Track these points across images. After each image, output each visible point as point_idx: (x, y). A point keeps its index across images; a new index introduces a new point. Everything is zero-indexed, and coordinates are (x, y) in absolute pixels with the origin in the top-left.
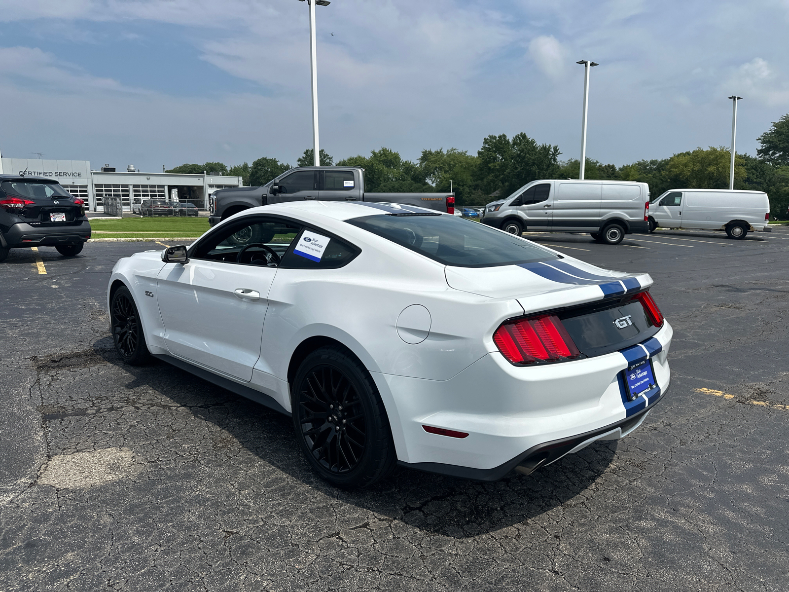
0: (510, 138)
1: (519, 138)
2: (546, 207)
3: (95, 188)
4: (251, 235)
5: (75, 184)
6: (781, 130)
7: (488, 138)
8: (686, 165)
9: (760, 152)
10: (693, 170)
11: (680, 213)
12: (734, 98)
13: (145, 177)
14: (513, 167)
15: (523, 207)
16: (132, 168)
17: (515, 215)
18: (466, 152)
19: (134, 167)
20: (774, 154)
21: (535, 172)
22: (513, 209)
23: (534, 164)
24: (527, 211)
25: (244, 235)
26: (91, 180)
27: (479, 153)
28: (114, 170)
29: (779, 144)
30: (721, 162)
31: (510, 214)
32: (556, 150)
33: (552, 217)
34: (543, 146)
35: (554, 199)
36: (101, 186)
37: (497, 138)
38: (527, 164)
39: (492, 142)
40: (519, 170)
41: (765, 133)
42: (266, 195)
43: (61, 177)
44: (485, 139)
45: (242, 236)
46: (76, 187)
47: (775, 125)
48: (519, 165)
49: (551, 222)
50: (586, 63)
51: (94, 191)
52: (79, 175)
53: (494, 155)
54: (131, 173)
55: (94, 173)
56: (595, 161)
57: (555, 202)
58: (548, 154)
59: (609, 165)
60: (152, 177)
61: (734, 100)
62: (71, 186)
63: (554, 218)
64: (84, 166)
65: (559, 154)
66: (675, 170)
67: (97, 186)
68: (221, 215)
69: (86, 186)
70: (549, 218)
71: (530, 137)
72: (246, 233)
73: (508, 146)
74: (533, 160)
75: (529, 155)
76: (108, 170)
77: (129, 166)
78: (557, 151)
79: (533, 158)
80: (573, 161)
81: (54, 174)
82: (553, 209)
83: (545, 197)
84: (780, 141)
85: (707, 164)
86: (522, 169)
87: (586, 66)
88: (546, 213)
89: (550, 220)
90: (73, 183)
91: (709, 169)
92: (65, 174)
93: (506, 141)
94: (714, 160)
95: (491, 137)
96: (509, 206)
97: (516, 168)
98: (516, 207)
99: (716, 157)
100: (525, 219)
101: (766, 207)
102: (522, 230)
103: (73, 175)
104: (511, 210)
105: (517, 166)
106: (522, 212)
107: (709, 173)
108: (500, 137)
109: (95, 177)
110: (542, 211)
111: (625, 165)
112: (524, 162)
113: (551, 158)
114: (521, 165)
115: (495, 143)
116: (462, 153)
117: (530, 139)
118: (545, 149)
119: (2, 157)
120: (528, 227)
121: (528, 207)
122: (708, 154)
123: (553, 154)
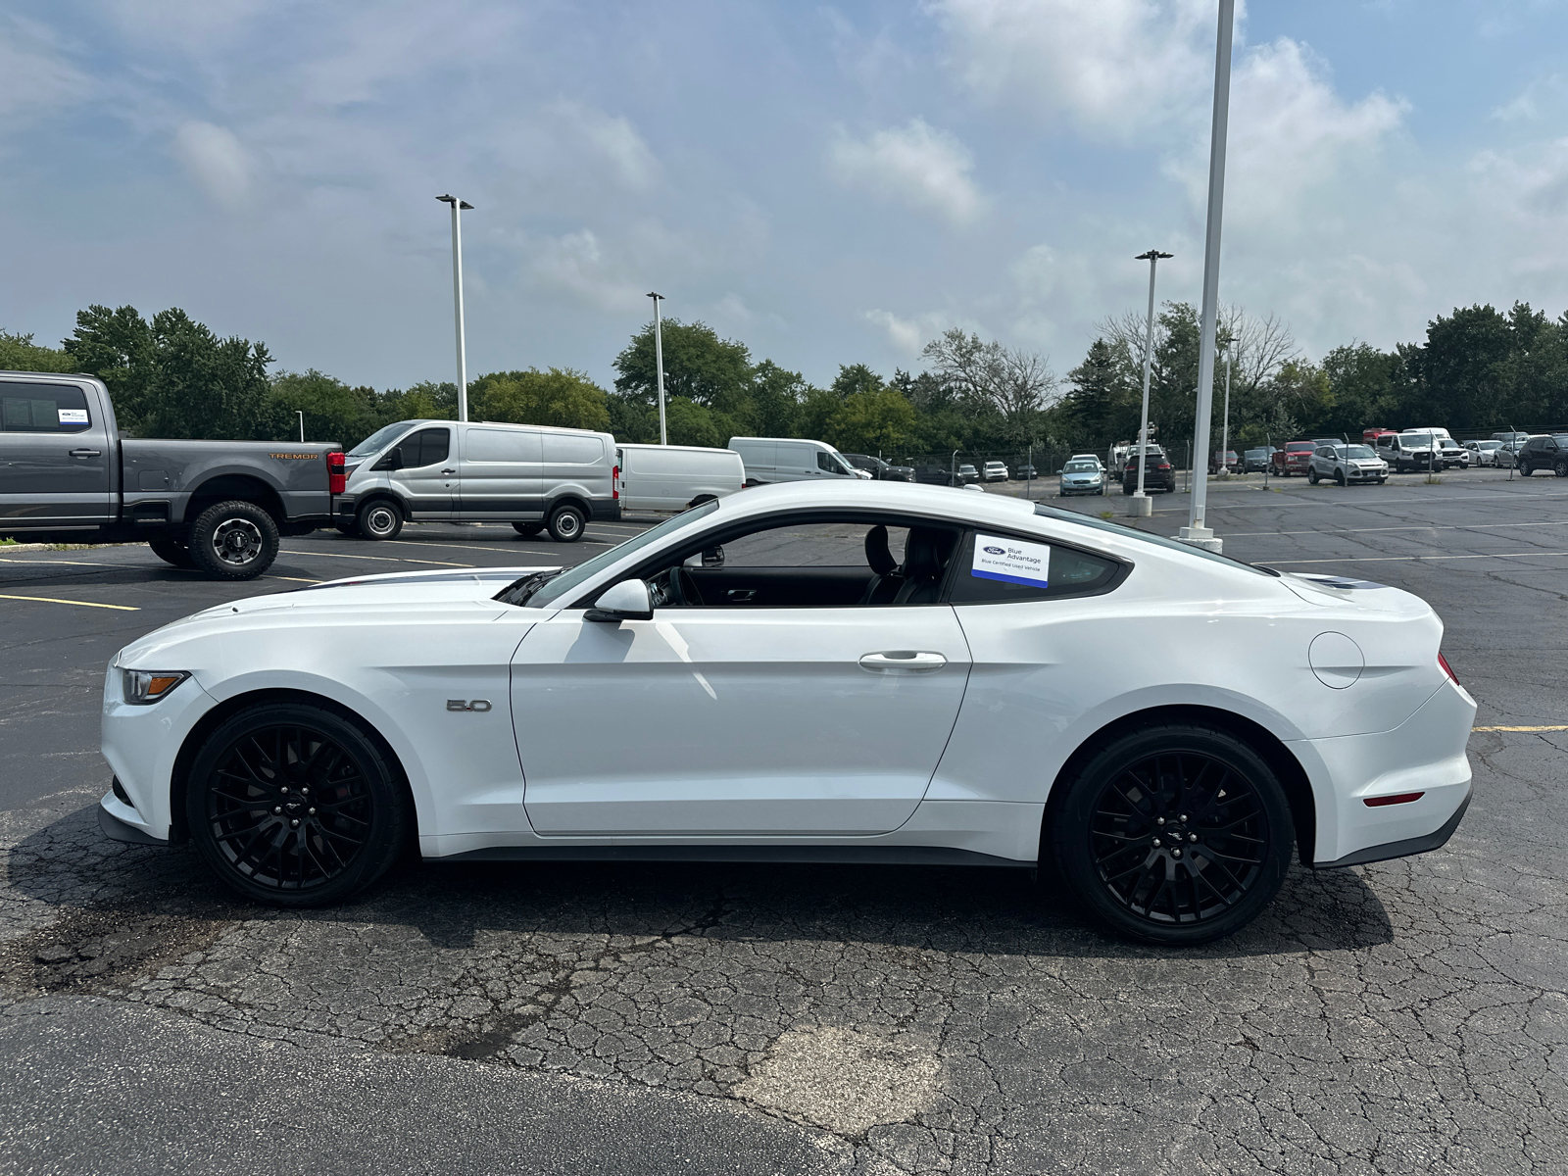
0: (147, 316)
1: (169, 319)
2: (446, 474)
6: (645, 349)
7: (89, 311)
8: (514, 397)
9: (619, 383)
10: (527, 405)
11: (623, 484)
12: (654, 296)
14: (164, 380)
15: (401, 474)
17: (387, 489)
18: (30, 337)
20: (637, 387)
21: (220, 395)
22: (379, 477)
23: (214, 377)
24: (410, 481)
27: (69, 344)
29: (646, 372)
30: (570, 396)
31: (374, 486)
32: (261, 351)
33: (460, 493)
34: (232, 341)
35: (461, 458)
37: (114, 314)
38: (198, 376)
39: (102, 323)
40: (180, 387)
41: (622, 353)
44: (79, 313)
47: (637, 340)
48: (178, 378)
49: (457, 502)
50: (453, 201)
53: (109, 349)
56: (331, 379)
57: (463, 464)
58: (244, 357)
59: (362, 389)
61: (655, 299)
63: (462, 495)
65: (269, 360)
66: (497, 405)
70: (453, 495)
71: (194, 318)
73: (144, 333)
74: (213, 368)
75: (203, 357)
78: (265, 353)
79: (212, 364)
80: (287, 375)
82: (460, 477)
83: (443, 453)
84: (646, 366)
85: (548, 397)
86: (188, 387)
87: (453, 206)
88: (447, 486)
89: (456, 498)
91: (554, 406)
93: (138, 322)
94: (559, 390)
95: (98, 310)
96: (371, 470)
97: (173, 383)
98: (385, 472)
99: (562, 387)
100: (406, 496)
101: (741, 474)
102: (401, 518)
104: (376, 479)
105: (176, 380)
106: (400, 483)
107: (554, 414)
108: (121, 312)
110: (438, 481)
111: (392, 390)
112: (192, 372)
113: (253, 368)
114: (185, 378)
115: (110, 325)
116: (19, 340)
117: (196, 325)
118: (238, 349)
120: (414, 514)
121: (410, 473)
122: (548, 380)
123: (256, 360)
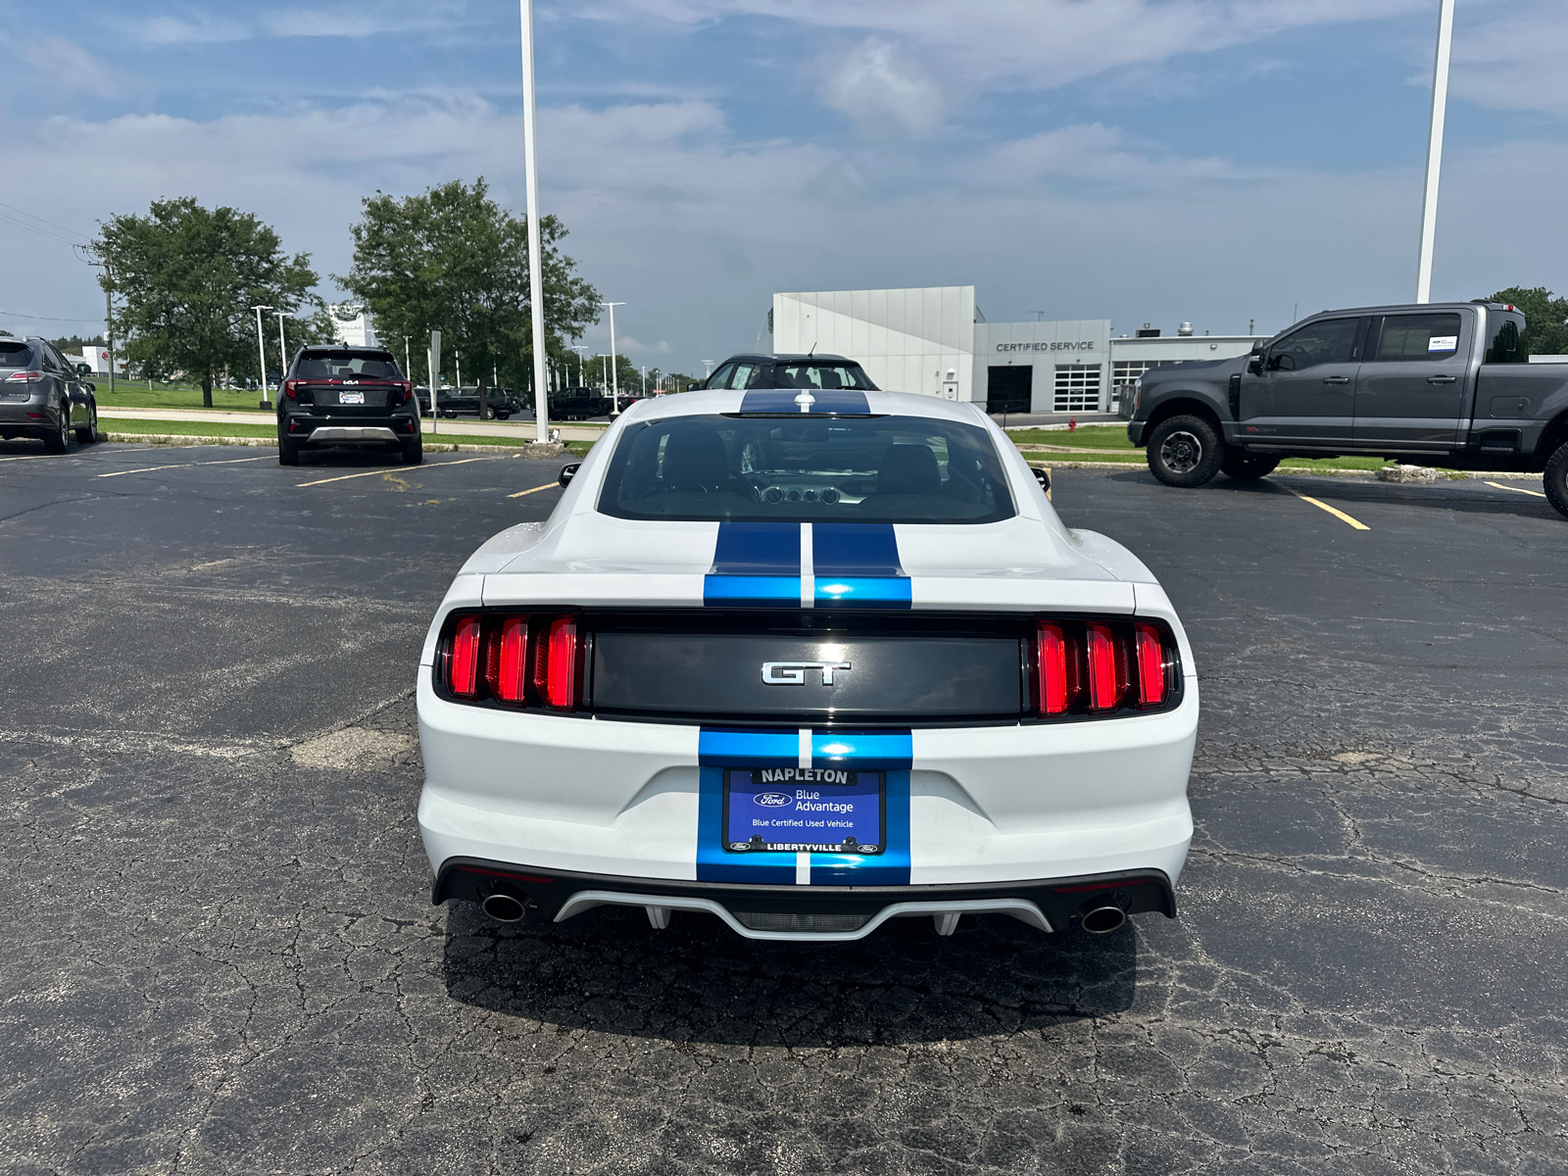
3: (1113, 369)
4: (1199, 459)
5: (1081, 363)
13: (1207, 346)
16: (1187, 329)
19: (1191, 326)
25: (1186, 459)
26: (1107, 354)
28: (1157, 333)
36: (1123, 364)
42: (1240, 375)
43: (1059, 352)
45: (1179, 460)
46: (1082, 367)
51: (1112, 373)
52: (1090, 346)
54: (1185, 337)
55: (1116, 342)
60: (1221, 346)
62: (1075, 367)
64: (1099, 330)
67: (1117, 364)
68: (1147, 417)
69: (1098, 367)
72: (1190, 455)
76: (1148, 334)
77: (1182, 326)
81: (1049, 347)
90: (1078, 361)
92: (1067, 345)
103: (1080, 346)
109: (1116, 348)
119: (975, 321)
